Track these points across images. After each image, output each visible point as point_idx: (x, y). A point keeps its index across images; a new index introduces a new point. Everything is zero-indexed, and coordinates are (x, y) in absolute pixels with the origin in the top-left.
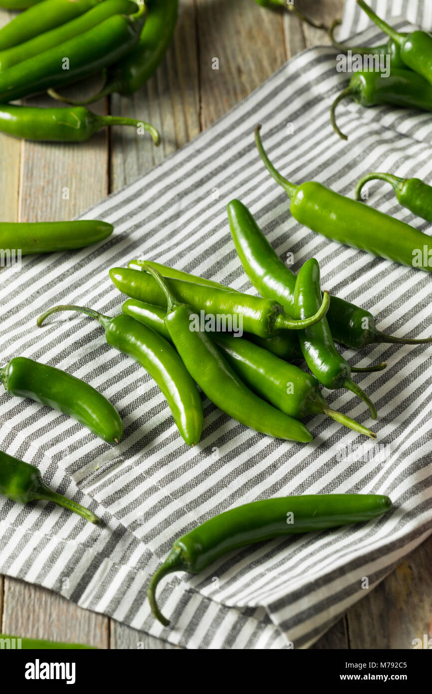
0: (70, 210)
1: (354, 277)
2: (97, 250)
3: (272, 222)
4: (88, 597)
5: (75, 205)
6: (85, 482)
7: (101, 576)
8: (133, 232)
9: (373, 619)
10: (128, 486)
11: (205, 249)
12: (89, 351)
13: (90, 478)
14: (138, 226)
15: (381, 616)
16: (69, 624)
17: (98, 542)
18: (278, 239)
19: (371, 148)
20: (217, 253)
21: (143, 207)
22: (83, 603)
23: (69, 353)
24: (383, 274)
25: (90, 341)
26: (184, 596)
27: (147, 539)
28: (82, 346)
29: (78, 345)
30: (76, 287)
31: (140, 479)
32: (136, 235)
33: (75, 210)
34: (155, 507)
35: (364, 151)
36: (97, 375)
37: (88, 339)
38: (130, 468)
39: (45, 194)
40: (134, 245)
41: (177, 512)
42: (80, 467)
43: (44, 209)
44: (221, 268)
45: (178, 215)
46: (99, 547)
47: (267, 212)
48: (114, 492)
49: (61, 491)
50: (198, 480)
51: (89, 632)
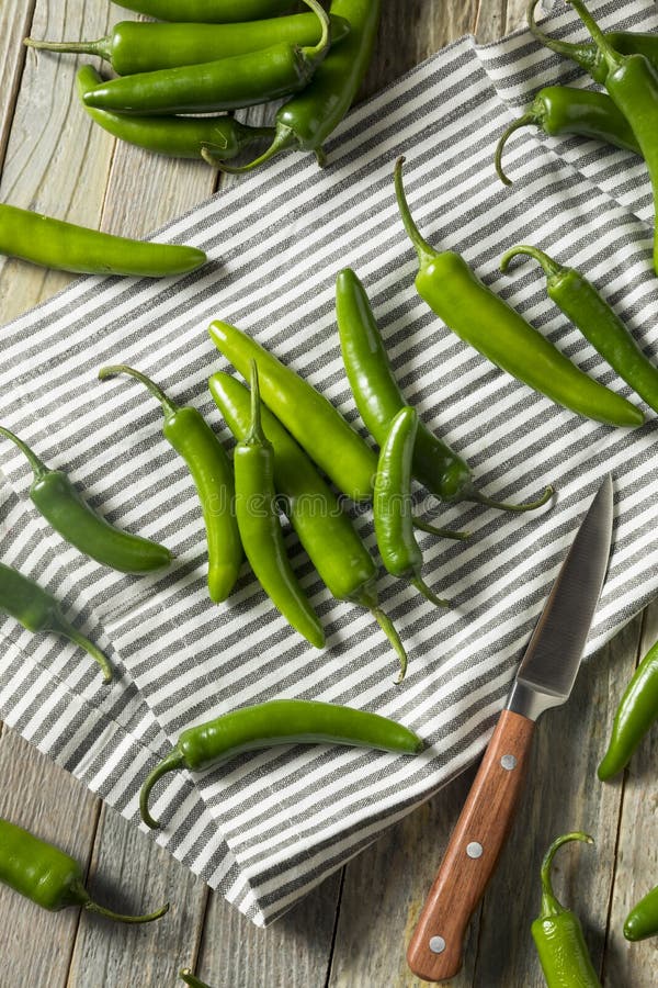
0: (165, 206)
1: (468, 391)
2: (184, 280)
3: (392, 286)
4: (84, 766)
5: (173, 198)
6: (108, 618)
7: (102, 744)
8: (231, 258)
9: (375, 858)
10: (152, 633)
11: (305, 314)
12: (145, 437)
13: (114, 614)
14: (238, 251)
15: (385, 856)
16: (60, 793)
17: (106, 702)
18: (395, 310)
19: (538, 197)
20: (319, 322)
21: (251, 220)
22: (77, 773)
23: (121, 438)
24: (503, 392)
25: (148, 423)
26: (183, 788)
27: (159, 710)
28: (137, 429)
29: (133, 427)
30: (150, 331)
31: (166, 628)
32: (234, 265)
33: (171, 208)
34: (175, 670)
35: (529, 200)
36: (148, 473)
37: (147, 420)
38: (159, 609)
39: (141, 174)
40: (228, 280)
41: (198, 681)
42: (104, 600)
43: (136, 197)
44: (318, 343)
45: (287, 244)
46: (107, 706)
47: (390, 271)
48: (135, 639)
49: (82, 617)
50: (230, 641)
51: (79, 805)
